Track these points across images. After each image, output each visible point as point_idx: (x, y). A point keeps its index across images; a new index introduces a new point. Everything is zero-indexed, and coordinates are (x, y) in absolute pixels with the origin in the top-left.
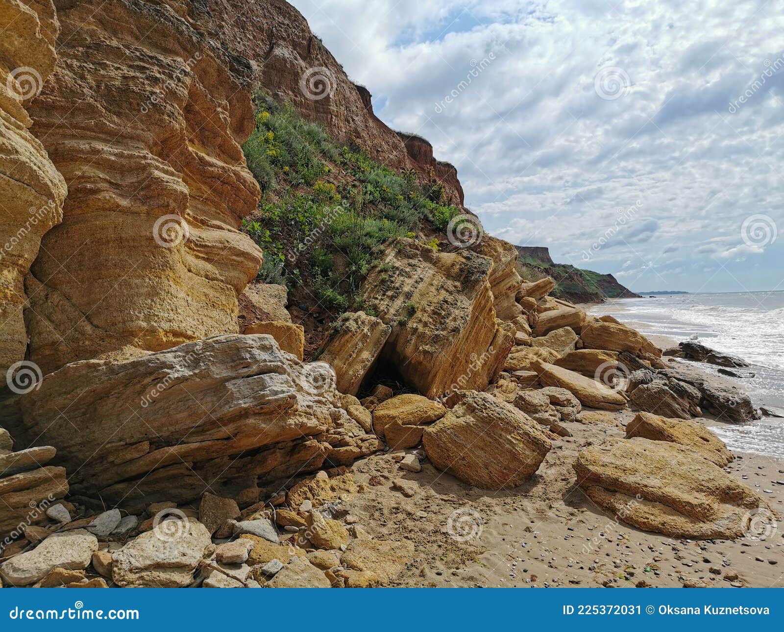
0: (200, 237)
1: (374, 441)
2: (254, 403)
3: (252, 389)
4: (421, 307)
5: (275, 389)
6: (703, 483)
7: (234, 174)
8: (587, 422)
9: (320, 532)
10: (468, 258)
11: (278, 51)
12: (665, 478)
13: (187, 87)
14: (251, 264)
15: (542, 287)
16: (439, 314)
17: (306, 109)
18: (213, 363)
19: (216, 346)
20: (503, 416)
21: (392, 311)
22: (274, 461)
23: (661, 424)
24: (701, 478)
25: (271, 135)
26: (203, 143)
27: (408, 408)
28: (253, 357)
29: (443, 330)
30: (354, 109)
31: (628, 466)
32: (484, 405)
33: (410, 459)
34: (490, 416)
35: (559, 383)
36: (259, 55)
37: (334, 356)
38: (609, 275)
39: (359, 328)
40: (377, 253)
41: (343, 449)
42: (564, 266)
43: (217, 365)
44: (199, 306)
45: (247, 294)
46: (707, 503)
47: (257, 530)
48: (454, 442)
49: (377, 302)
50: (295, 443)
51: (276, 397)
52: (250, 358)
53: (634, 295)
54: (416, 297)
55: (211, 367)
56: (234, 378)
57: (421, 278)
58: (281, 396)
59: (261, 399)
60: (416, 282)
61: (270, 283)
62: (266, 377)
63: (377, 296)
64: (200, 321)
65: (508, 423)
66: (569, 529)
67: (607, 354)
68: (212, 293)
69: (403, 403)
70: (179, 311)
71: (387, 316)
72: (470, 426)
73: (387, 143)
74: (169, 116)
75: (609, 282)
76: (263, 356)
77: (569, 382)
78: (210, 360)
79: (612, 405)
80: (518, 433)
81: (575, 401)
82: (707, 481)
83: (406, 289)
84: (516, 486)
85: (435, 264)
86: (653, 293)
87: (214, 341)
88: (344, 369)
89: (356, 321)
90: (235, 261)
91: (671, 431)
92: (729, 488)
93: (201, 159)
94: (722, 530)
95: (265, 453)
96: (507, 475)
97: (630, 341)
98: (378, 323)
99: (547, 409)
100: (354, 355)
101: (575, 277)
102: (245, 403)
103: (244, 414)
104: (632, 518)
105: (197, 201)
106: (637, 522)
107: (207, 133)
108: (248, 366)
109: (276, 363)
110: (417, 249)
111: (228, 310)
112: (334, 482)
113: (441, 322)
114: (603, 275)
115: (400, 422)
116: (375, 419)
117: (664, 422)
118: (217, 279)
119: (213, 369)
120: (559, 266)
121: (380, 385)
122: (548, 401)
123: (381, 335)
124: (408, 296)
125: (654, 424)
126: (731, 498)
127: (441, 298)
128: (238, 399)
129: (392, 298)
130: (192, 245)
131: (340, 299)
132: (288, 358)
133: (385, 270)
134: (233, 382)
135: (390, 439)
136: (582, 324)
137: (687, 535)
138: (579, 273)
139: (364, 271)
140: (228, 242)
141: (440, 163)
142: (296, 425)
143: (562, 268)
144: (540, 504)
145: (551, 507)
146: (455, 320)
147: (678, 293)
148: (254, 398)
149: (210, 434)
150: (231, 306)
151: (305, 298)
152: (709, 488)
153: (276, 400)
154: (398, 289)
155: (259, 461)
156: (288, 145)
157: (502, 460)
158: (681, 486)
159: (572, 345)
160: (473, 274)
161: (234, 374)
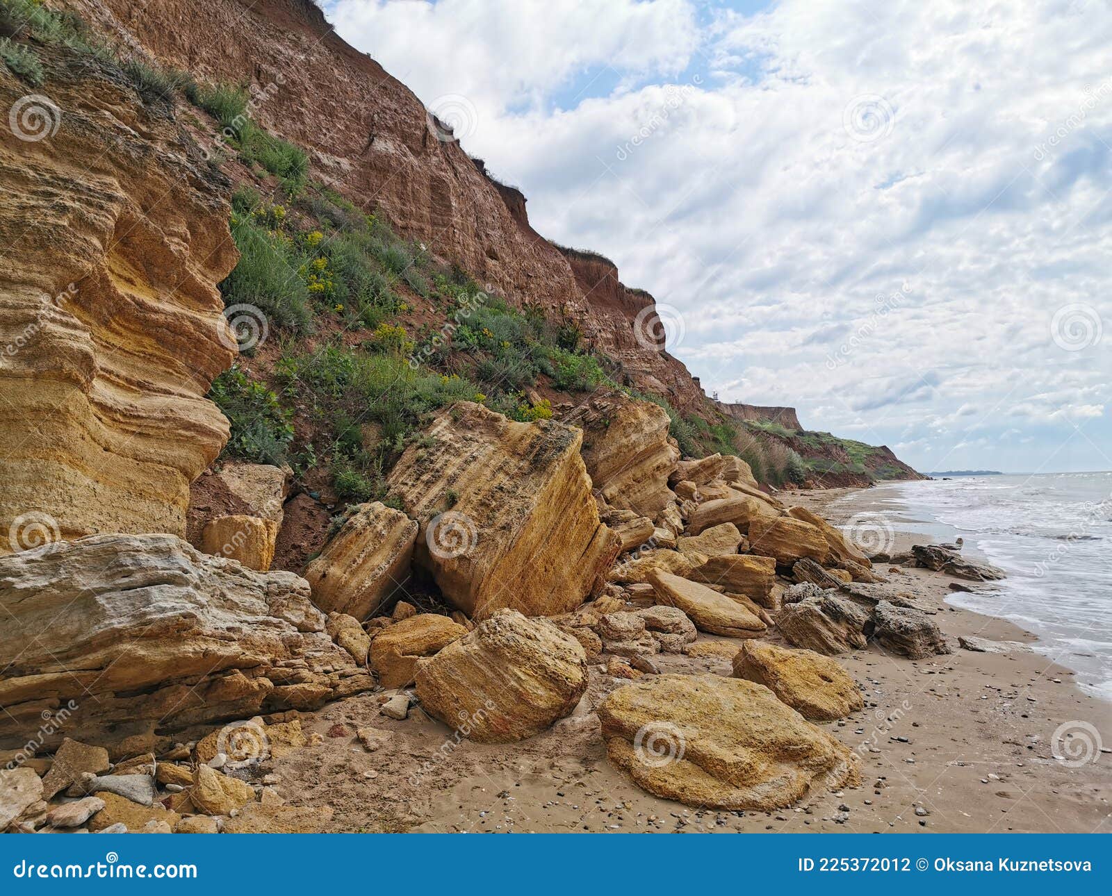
0: (131, 406)
1: (361, 676)
2: (132, 624)
3: (133, 604)
4: (464, 497)
5: (163, 604)
6: (756, 735)
7: (192, 322)
8: (695, 654)
9: (205, 791)
10: (545, 430)
11: (380, 145)
12: (708, 727)
13: (113, 215)
14: (206, 440)
15: (708, 467)
16: (488, 506)
17: (418, 221)
18: (79, 571)
19: (86, 548)
20: (512, 644)
21: (424, 501)
22: (179, 700)
23: (766, 656)
24: (755, 728)
25: (321, 263)
26: (152, 283)
27: (419, 632)
28: (137, 563)
29: (490, 526)
30: (490, 219)
31: (662, 711)
32: (495, 628)
33: (397, 701)
34: (495, 644)
35: (673, 601)
36: (353, 151)
37: (331, 562)
38: (884, 448)
39: (370, 524)
40: (424, 423)
41: (291, 687)
42: (817, 435)
43: (84, 572)
44: (115, 495)
45: (224, 479)
46: (748, 761)
47: (121, 787)
48: (447, 678)
49: (405, 489)
50: (213, 677)
51: (162, 616)
52: (133, 564)
53: (921, 477)
54: (462, 481)
55: (75, 576)
56: (109, 590)
57: (474, 457)
58: (170, 614)
59: (141, 617)
60: (466, 462)
61: (264, 463)
62: (154, 590)
63: (407, 481)
64: (113, 515)
65: (518, 653)
66: (559, 794)
67: (759, 561)
68: (140, 479)
69: (415, 626)
70: (75, 502)
71: (415, 509)
72: (471, 656)
73: (546, 265)
74: (77, 254)
75: (884, 458)
76: (155, 561)
77: (688, 598)
78: (74, 567)
79: (745, 632)
80: (531, 666)
81: (688, 625)
82: (763, 733)
83: (450, 471)
84: (523, 738)
85: (500, 436)
86: (951, 473)
87: (83, 542)
88: (343, 580)
89: (367, 514)
90: (182, 436)
91: (779, 666)
92: (790, 743)
93: (141, 305)
94: (758, 798)
95: (165, 690)
96: (510, 723)
97: (812, 544)
98: (399, 518)
99: (639, 636)
100: (360, 561)
101: (834, 450)
102: (119, 623)
103: (117, 636)
104: (647, 781)
105: (136, 358)
106: (651, 786)
107: (156, 270)
108: (129, 574)
109: (171, 572)
110: (480, 416)
111: (165, 501)
112: (272, 731)
113: (488, 516)
114: (874, 448)
115: (397, 651)
116: (373, 647)
117: (772, 654)
118: (152, 461)
119: (79, 578)
120: (810, 434)
121: (401, 602)
122: (641, 626)
123: (402, 533)
124: (452, 480)
125: (757, 657)
126: (791, 756)
127: (495, 483)
128: (112, 617)
129: (428, 484)
130: (118, 416)
131: (362, 484)
132: (215, 564)
133: (425, 446)
134: (107, 595)
135: (384, 675)
136: (752, 518)
137: (710, 805)
138: (840, 445)
139: (399, 446)
140: (172, 411)
141: (630, 291)
142: (195, 652)
143: (814, 437)
144: (543, 762)
145: (552, 766)
146: (508, 513)
147: (988, 473)
148: (133, 616)
149: (75, 663)
150: (172, 495)
151: (318, 482)
152: (761, 742)
153: (162, 620)
154: (438, 471)
155: (156, 700)
156: (348, 276)
157: (504, 701)
158: (725, 738)
159: (734, 548)
160: (545, 450)
161: (108, 586)
